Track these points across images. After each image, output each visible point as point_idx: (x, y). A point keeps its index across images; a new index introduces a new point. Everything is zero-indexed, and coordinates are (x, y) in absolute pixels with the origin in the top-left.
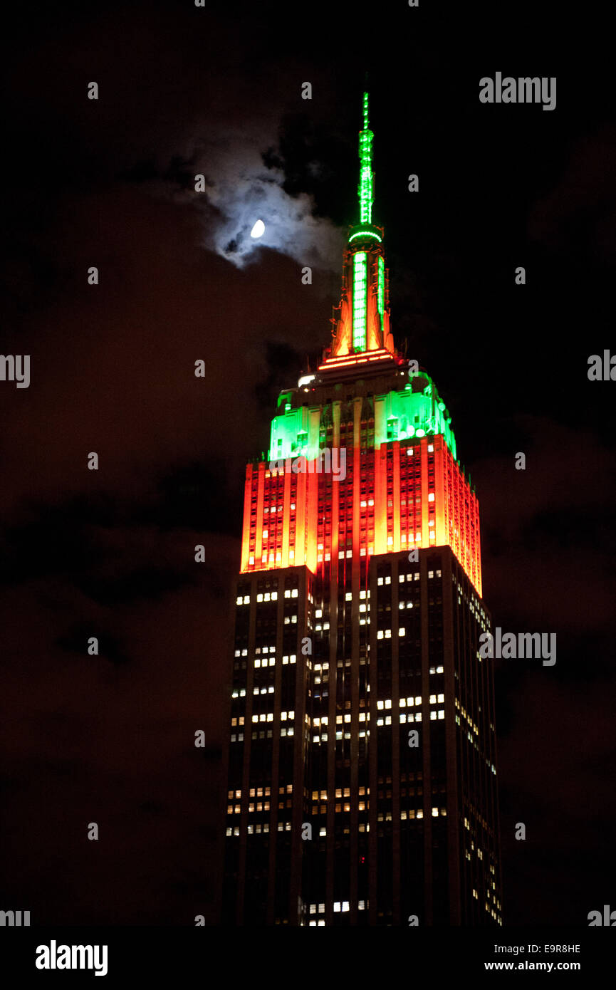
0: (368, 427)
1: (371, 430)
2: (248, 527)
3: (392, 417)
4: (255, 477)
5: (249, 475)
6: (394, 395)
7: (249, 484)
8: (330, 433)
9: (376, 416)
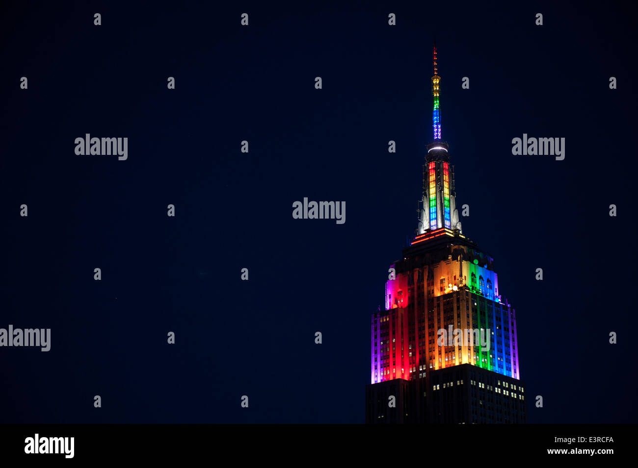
0: (431, 284)
1: (432, 287)
2: (374, 355)
3: (442, 278)
4: (376, 322)
5: (373, 321)
6: (443, 263)
7: (373, 326)
8: (413, 290)
9: (435, 277)
